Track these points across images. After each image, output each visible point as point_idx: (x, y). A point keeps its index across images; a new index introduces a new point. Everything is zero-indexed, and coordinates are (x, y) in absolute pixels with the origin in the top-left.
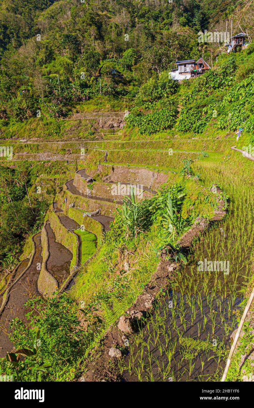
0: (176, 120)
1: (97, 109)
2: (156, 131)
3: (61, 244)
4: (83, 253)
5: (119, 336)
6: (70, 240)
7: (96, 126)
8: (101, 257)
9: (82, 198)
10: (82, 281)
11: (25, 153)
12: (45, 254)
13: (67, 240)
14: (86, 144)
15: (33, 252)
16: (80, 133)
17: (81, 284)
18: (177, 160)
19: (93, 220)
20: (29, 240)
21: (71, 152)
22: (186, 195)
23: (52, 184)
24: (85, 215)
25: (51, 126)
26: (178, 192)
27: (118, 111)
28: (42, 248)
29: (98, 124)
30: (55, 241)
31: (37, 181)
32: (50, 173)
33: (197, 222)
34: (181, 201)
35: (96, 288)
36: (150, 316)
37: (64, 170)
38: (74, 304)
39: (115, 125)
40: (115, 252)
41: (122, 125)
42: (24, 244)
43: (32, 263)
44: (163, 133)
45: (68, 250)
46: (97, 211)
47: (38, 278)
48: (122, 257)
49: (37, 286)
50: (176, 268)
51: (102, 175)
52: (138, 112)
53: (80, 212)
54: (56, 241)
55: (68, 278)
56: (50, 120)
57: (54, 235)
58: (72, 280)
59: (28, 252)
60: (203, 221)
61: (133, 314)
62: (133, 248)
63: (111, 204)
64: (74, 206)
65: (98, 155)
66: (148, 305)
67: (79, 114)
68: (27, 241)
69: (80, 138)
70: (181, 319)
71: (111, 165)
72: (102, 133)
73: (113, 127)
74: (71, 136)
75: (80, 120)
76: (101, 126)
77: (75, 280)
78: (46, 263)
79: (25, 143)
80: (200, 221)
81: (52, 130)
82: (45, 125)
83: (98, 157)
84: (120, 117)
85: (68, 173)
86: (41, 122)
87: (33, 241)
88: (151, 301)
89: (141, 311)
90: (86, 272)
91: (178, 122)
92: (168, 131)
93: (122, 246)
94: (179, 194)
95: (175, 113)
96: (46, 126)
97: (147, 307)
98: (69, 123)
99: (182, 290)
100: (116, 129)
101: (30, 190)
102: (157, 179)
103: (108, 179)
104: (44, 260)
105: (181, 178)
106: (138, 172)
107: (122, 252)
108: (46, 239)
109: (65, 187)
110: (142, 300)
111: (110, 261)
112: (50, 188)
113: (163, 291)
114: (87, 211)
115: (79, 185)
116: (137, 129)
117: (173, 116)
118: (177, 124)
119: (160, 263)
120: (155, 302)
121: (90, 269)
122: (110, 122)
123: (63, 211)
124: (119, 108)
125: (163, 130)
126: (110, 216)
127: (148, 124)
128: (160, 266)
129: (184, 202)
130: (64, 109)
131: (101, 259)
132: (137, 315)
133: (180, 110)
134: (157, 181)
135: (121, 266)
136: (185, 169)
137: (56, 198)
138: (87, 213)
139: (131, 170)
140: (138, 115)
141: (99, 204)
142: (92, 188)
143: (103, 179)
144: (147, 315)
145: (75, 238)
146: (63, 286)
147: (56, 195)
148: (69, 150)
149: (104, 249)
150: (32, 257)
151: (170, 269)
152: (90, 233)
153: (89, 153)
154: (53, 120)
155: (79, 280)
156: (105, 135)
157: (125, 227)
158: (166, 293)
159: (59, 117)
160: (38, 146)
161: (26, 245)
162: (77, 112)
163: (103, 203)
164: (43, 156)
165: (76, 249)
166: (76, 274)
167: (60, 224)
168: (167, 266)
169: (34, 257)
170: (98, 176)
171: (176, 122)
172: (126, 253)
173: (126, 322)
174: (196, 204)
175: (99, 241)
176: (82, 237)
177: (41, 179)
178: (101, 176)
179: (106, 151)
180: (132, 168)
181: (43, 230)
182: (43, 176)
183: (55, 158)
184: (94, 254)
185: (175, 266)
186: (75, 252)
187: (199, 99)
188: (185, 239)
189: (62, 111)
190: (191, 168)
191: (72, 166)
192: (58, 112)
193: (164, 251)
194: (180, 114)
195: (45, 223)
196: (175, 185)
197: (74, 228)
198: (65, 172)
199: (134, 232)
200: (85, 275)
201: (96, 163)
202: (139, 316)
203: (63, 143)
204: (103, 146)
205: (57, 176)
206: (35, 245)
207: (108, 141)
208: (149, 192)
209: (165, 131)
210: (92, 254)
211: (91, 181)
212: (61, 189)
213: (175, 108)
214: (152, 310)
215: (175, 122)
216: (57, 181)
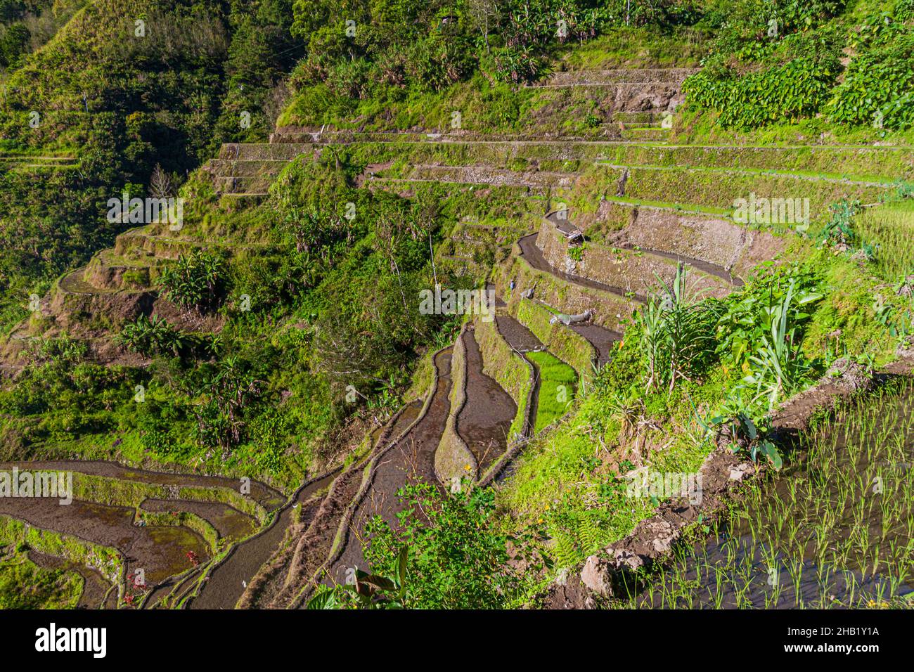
0: (833, 91)
1: (613, 60)
2: (768, 119)
3: (493, 380)
4: (540, 407)
6: (514, 375)
7: (605, 104)
8: (580, 423)
9: (554, 278)
10: (529, 470)
11: (435, 165)
12: (456, 397)
13: (509, 372)
14: (578, 147)
15: (432, 387)
16: (564, 121)
17: (527, 476)
18: (817, 201)
19: (573, 335)
20: (427, 361)
21: (539, 167)
22: (823, 299)
23: (488, 239)
24: (554, 320)
25: (498, 104)
26: (802, 287)
27: (668, 65)
28: (451, 382)
29: (613, 98)
30: (481, 372)
31: (454, 231)
32: (486, 213)
33: (836, 371)
34: (808, 312)
35: (560, 491)
37: (519, 209)
38: (507, 517)
39: (656, 103)
40: (615, 417)
41: (673, 103)
42: (416, 368)
43: (427, 411)
44: (787, 127)
45: (508, 397)
46: (586, 313)
47: (436, 446)
48: (631, 432)
49: (432, 462)
51: (608, 228)
52: (722, 70)
53: (545, 312)
54: (484, 371)
55: (501, 459)
56: (497, 87)
57: (481, 357)
58: (509, 463)
59: (422, 388)
60: (855, 370)
61: (620, 557)
62: (660, 415)
63: (622, 300)
64: (531, 297)
65: (603, 176)
67: (567, 74)
68: (422, 362)
69: (565, 135)
71: (631, 203)
72: (620, 124)
73: (651, 107)
74: (543, 127)
75: (569, 88)
76: (619, 104)
77: (515, 464)
78: (457, 416)
79: (437, 143)
80: (843, 369)
81: (500, 108)
82: (484, 101)
83: (602, 182)
84: (670, 83)
85: (526, 215)
86: (475, 93)
87: (435, 364)
88: (669, 539)
89: (641, 556)
90: (542, 451)
91: (837, 98)
92: (803, 121)
93: (634, 404)
94: (803, 292)
95: (832, 70)
96: (487, 103)
98: (542, 96)
100: (656, 113)
101: (439, 251)
102: (752, 248)
103: (622, 239)
104: (454, 409)
105: (818, 251)
106: (702, 226)
107: (632, 418)
108: (463, 363)
109: (516, 249)
111: (599, 435)
112: (483, 251)
113: (706, 522)
114: (561, 312)
115: (550, 248)
116: (714, 114)
117: (823, 79)
118: (833, 102)
121: (551, 446)
122: (644, 95)
123: (505, 305)
124: (672, 59)
125: (789, 117)
126: (617, 328)
127: (747, 101)
129: (816, 317)
130: (533, 61)
131: (579, 427)
133: (846, 62)
134: (752, 254)
135: (626, 451)
136: (832, 227)
137: (493, 274)
138: (560, 316)
139: (684, 221)
140: (721, 77)
141: (592, 297)
142: (578, 256)
143: (608, 237)
144: (655, 568)
145: (527, 371)
146: (488, 473)
147: (495, 265)
148: (534, 163)
149: (589, 405)
150: (429, 398)
152: (562, 363)
153: (583, 171)
154: (504, 88)
155: (524, 467)
156: (626, 128)
157: (647, 361)
158: (713, 529)
159: (519, 81)
160: (465, 149)
161: (418, 371)
162: (564, 69)
163: (603, 295)
164: (474, 174)
165: (525, 396)
166: (517, 453)
167: (496, 335)
168: (727, 466)
169: (432, 400)
170: (599, 228)
171: (830, 96)
172: (641, 423)
174: (850, 324)
175: (582, 384)
176: (543, 371)
177: (465, 227)
178: (604, 231)
179: (623, 168)
180: (688, 217)
181: (458, 342)
182: (470, 219)
183: (500, 180)
184: (566, 414)
186: (522, 402)
188: (792, 410)
189: (527, 66)
190: (852, 226)
191: (536, 202)
192: (518, 70)
193: (725, 430)
194: (846, 72)
195: (463, 327)
196: (796, 270)
197: (527, 347)
198: (519, 215)
199: (668, 374)
200: (538, 457)
201: (595, 196)
202: (634, 564)
203: (523, 143)
204: (618, 156)
205: (501, 223)
206: (437, 373)
207: (634, 143)
208: (724, 281)
209: (793, 120)
210: (563, 413)
211: (579, 240)
212: (507, 252)
213: (832, 57)
215: (828, 97)
216: (499, 235)
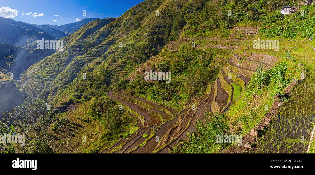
0: (283, 32)
1: (245, 25)
2: (273, 36)
3: (224, 89)
4: (234, 95)
5: (251, 138)
6: (228, 88)
7: (244, 33)
8: (243, 98)
9: (236, 67)
10: (233, 109)
11: (211, 45)
12: (216, 93)
13: (227, 88)
14: (239, 41)
15: (210, 91)
16: (236, 36)
17: (232, 110)
18: (283, 51)
19: (240, 79)
20: (209, 85)
21: (232, 45)
22: (287, 68)
23: (222, 60)
24: (236, 76)
25: (223, 33)
26: (283, 66)
27: (255, 26)
28: (214, 90)
29: (245, 32)
30: (221, 88)
31: (215, 58)
32: (221, 54)
33: (293, 81)
34: (285, 71)
35: (240, 113)
36: (268, 129)
37: (228, 53)
38: (227, 119)
39: (254, 33)
40: (251, 96)
41: (257, 33)
42: (207, 87)
43: (209, 96)
44: (276, 38)
45: (227, 93)
46: (243, 74)
47: (211, 104)
48: (254, 99)
49: (210, 108)
50: (282, 104)
51: (246, 57)
52: (265, 27)
53: (234, 75)
54: (222, 88)
55: (226, 107)
56: (223, 30)
57: (221, 84)
58: (227, 108)
59: (208, 91)
60: (296, 80)
61: (259, 128)
62: (260, 95)
63: (250, 71)
64: (231, 71)
65: (244, 47)
66: (267, 123)
67: (237, 27)
68: (208, 86)
69: (237, 39)
70: (285, 130)
71: (250, 52)
72: (247, 37)
73: (253, 34)
74: (232, 37)
75: (237, 30)
76: (247, 33)
77: (229, 108)
78: (216, 98)
79: (211, 40)
80: (294, 80)
81: (224, 34)
82: (221, 32)
83: (244, 48)
84: (256, 29)
85: (229, 55)
86: (219, 31)
87: (211, 86)
88: (269, 121)
89: (263, 126)
90: (235, 105)
91: (284, 33)
92: (279, 37)
93: (254, 93)
94: (284, 67)
95: (282, 29)
96: (221, 33)
97: (266, 124)
98: (232, 31)
99: (285, 115)
100: (254, 35)
101: (212, 62)
102: (273, 60)
103: (249, 59)
104: (215, 96)
105: (285, 59)
106: (264, 56)
107: (254, 96)
108: (217, 86)
109: (228, 62)
110: (264, 121)
111: (248, 100)
112: (221, 62)
113: (275, 116)
114: (237, 74)
115: (234, 61)
116: (264, 35)
117: (281, 30)
118: (283, 34)
119: (274, 102)
120: (271, 122)
121: (237, 103)
122: (251, 32)
123: (226, 73)
124: (256, 25)
125: (277, 36)
126: (249, 77)
127: (270, 33)
128: (274, 103)
129: (286, 71)
130: (230, 25)
131: (243, 99)
132: (261, 128)
133: (284, 27)
134: (273, 61)
135: (254, 103)
136: (287, 55)
137: (223, 67)
138: (237, 75)
139: (260, 55)
140: (265, 29)
141: (244, 71)
142: (240, 63)
143: (246, 59)
144: (267, 128)
145: (231, 87)
146: (223, 110)
147: (223, 65)
148: (231, 44)
149: (245, 94)
150: (209, 94)
151: (279, 105)
152: (238, 85)
153: (240, 46)
154: (224, 30)
155: (231, 108)
156: (248, 38)
157: (256, 84)
158: (277, 117)
159: (227, 28)
160: (217, 41)
161: (207, 88)
162: (236, 26)
163: (246, 70)
164: (219, 47)
165: (231, 93)
166: (229, 106)
167: (224, 80)
168: (277, 103)
169: (210, 94)
170: (244, 57)
171: (283, 33)
172: (256, 97)
173: (255, 131)
174: (292, 72)
175: (243, 90)
176: (234, 87)
177: (217, 57)
178: (245, 57)
179: (248, 45)
180: (261, 54)
181: (216, 81)
182: (218, 56)
183: (224, 48)
184: (240, 96)
185: (282, 103)
186: (230, 94)
187: (293, 23)
188: (287, 90)
189: (229, 26)
190: (289, 55)
191: (231, 52)
192: (227, 26)
193: (276, 96)
194: (285, 29)
195: (217, 78)
196: (282, 63)
197: (230, 82)
198: (228, 55)
199: (261, 86)
200: (234, 106)
201: (243, 51)
202: (262, 128)
203: (228, 40)
204: (247, 43)
205: (224, 56)
206: (211, 88)
207: (250, 40)
208: (269, 66)
209: (277, 37)
210: (239, 96)
211: (240, 59)
212: (226, 62)
213: (282, 26)
214: (269, 126)
215: (282, 33)
216: (224, 59)
